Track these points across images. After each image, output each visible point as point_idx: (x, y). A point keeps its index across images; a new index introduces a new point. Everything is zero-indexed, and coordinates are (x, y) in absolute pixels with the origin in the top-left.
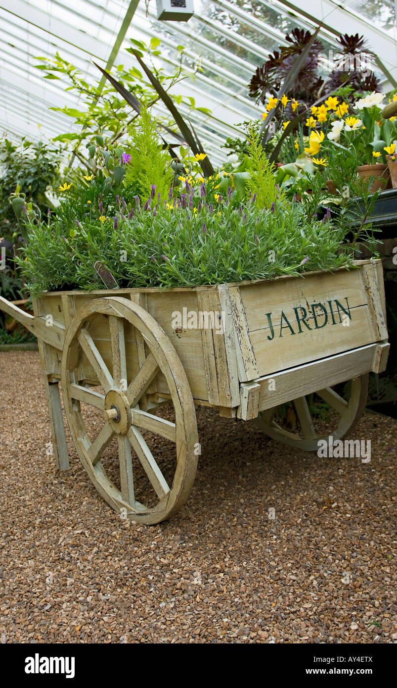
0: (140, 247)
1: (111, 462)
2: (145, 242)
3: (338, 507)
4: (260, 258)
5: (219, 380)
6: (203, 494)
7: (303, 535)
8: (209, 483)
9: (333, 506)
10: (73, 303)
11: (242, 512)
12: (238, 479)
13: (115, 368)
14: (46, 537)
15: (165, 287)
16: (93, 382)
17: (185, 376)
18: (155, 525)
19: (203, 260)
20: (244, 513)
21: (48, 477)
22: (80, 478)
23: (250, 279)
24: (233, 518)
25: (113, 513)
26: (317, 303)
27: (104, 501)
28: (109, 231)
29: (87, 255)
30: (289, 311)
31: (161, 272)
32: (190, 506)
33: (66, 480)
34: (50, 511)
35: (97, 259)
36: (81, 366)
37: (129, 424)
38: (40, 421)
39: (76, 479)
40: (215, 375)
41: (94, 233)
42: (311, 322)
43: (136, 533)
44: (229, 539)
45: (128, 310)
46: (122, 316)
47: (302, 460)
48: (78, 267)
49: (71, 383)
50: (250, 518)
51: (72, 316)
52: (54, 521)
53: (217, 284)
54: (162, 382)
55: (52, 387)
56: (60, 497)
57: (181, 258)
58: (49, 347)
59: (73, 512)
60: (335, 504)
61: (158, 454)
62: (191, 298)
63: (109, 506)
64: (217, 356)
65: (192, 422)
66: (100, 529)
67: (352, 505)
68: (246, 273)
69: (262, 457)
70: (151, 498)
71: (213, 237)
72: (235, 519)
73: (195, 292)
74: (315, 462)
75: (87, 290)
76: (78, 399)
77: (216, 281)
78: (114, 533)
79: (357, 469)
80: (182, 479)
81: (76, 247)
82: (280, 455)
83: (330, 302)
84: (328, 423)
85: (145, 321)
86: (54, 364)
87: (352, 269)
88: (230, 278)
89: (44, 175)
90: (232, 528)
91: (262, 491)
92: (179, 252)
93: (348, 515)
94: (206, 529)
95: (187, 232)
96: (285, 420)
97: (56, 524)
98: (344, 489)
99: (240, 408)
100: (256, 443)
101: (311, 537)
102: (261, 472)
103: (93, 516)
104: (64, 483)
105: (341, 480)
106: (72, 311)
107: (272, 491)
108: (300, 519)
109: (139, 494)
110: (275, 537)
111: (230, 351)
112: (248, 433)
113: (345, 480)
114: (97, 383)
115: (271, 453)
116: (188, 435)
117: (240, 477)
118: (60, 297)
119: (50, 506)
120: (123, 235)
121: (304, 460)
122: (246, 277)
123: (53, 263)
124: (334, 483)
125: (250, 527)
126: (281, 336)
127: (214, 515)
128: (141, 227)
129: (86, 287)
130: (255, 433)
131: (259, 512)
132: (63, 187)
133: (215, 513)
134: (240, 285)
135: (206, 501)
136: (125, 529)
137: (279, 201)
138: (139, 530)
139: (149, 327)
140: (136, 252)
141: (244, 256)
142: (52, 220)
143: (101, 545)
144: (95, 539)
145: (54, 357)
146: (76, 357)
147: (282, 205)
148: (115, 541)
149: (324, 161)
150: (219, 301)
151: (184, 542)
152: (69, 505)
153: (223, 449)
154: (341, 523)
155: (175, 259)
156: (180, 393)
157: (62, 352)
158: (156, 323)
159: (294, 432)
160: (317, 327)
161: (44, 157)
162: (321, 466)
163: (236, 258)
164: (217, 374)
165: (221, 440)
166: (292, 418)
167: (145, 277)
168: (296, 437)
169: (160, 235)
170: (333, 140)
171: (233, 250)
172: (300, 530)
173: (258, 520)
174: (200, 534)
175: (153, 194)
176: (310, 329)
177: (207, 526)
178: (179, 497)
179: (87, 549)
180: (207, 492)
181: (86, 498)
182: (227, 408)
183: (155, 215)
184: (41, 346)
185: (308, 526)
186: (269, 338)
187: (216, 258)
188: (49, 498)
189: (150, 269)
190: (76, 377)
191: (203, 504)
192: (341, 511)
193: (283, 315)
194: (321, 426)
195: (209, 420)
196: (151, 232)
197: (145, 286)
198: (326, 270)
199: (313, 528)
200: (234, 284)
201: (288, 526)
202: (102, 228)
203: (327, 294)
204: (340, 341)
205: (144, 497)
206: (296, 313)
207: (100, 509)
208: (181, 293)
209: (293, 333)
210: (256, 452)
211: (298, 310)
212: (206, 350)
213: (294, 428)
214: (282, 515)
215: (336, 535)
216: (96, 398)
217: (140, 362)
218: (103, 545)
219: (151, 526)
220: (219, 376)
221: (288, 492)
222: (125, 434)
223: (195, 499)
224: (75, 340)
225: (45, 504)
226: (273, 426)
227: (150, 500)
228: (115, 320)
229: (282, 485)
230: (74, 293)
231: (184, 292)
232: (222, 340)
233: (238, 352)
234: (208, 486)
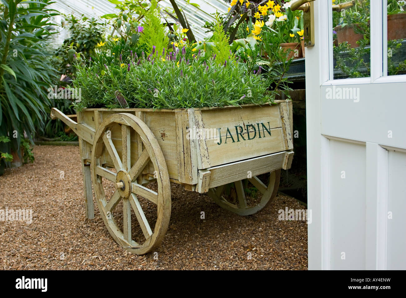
0: (143, 83)
1: (120, 215)
2: (146, 81)
3: (256, 250)
4: (215, 94)
5: (185, 168)
6: (174, 238)
7: (232, 266)
8: (179, 232)
9: (253, 249)
10: (101, 116)
11: (197, 250)
12: (197, 230)
13: (124, 157)
14: (75, 259)
15: (156, 108)
16: (110, 166)
17: (165, 164)
18: (142, 255)
19: (180, 93)
20: (198, 251)
21: (80, 223)
22: (100, 224)
23: (209, 107)
24: (191, 254)
25: (118, 247)
26: (250, 124)
27: (113, 239)
28: (125, 72)
29: (110, 86)
30: (232, 129)
31: (154, 99)
32: (166, 245)
33: (91, 225)
34: (79, 243)
35: (117, 89)
36: (104, 155)
37: (130, 192)
38: (80, 189)
39: (97, 225)
40: (183, 164)
41: (116, 73)
42: (246, 136)
43: (131, 260)
44: (187, 266)
45: (133, 121)
46: (129, 125)
47: (238, 220)
48: (106, 94)
49: (97, 165)
50: (201, 254)
51: (100, 124)
52: (81, 250)
53: (188, 108)
54: (151, 167)
55: (86, 167)
56: (86, 236)
57: (167, 91)
58: (86, 143)
59: (94, 245)
60: (255, 248)
61: (150, 213)
62: (172, 116)
63: (116, 242)
64: (185, 153)
65: (167, 193)
66: (109, 256)
67: (265, 249)
68: (206, 102)
69: (213, 218)
70: (142, 239)
71: (187, 79)
72: (192, 254)
73: (174, 112)
74: (245, 223)
75: (109, 108)
76: (100, 175)
77: (187, 106)
78: (117, 259)
79: (270, 228)
80: (160, 227)
81: (104, 81)
82: (224, 217)
83: (258, 124)
84: (256, 200)
85: (143, 129)
86: (88, 153)
87: (273, 105)
88: (196, 105)
89: (94, 39)
90: (190, 259)
91: (211, 238)
92: (166, 87)
93: (261, 256)
94: (174, 259)
95: (171, 75)
96: (229, 196)
97: (82, 252)
98: (261, 240)
99: (198, 185)
100: (210, 209)
101: (238, 267)
102: (212, 227)
103: (105, 248)
104: (90, 227)
105: (260, 234)
106: (100, 120)
107: (217, 238)
108: (232, 256)
109: (135, 236)
110: (215, 266)
111: (193, 150)
112: (207, 203)
113: (262, 234)
114: (112, 166)
115: (219, 215)
116: (165, 200)
117: (198, 229)
118: (93, 112)
119: (80, 240)
120: (133, 75)
121: (239, 221)
122: (206, 105)
123: (90, 90)
124: (256, 236)
125: (201, 260)
126: (226, 143)
127: (179, 251)
128: (144, 71)
129: (109, 106)
130: (211, 203)
131: (208, 250)
132: (100, 44)
133: (180, 250)
134: (202, 109)
135: (176, 242)
136: (124, 257)
137: (230, 60)
138: (132, 258)
139: (145, 132)
140: (140, 86)
141: (206, 92)
142: (92, 64)
143: (108, 266)
144: (104, 262)
145: (88, 149)
146: (101, 149)
147: (232, 62)
148: (117, 263)
149: (260, 38)
150: (188, 118)
151: (160, 267)
152: (91, 240)
153: (190, 211)
154: (257, 260)
155: (163, 91)
156: (161, 174)
157: (92, 145)
158: (149, 130)
159: (234, 204)
160: (249, 139)
161: (95, 28)
162: (249, 225)
163: (200, 93)
164: (185, 164)
165: (190, 206)
166: (234, 195)
167: (145, 101)
168: (235, 207)
169: (155, 76)
170: (269, 26)
171: (199, 88)
172: (231, 263)
173: (206, 256)
174: (170, 262)
175: (154, 51)
176: (244, 140)
177: (174, 257)
178: (157, 238)
179: (99, 268)
180: (177, 237)
181: (102, 237)
182: (189, 185)
183: (152, 64)
184: (80, 142)
185: (236, 261)
186: (218, 144)
187: (188, 92)
188: (79, 235)
189: (148, 97)
190: (101, 162)
191: (174, 244)
192: (258, 253)
193: (228, 130)
194: (252, 201)
195: (184, 193)
196: (150, 75)
197: (144, 107)
198: (257, 104)
199: (240, 262)
200: (198, 109)
201: (225, 260)
202: (121, 70)
203: (257, 119)
204: (263, 148)
205: (138, 238)
206: (237, 129)
207: (110, 244)
208: (166, 112)
209: (234, 141)
210: (210, 214)
211: (238, 128)
212: (179, 148)
213: (234, 201)
214: (221, 253)
215: (253, 267)
216: (111, 175)
217: (139, 154)
218: (110, 266)
219: (140, 255)
220: (186, 165)
221: (226, 239)
222: (127, 198)
223: (169, 241)
224: (101, 138)
225: (76, 239)
226: (221, 199)
227: (142, 240)
228: (125, 127)
229: (224, 235)
230: (102, 109)
231: (168, 112)
232: (189, 143)
233: (198, 151)
234: (178, 233)
